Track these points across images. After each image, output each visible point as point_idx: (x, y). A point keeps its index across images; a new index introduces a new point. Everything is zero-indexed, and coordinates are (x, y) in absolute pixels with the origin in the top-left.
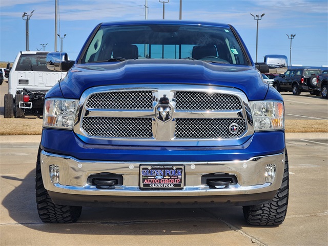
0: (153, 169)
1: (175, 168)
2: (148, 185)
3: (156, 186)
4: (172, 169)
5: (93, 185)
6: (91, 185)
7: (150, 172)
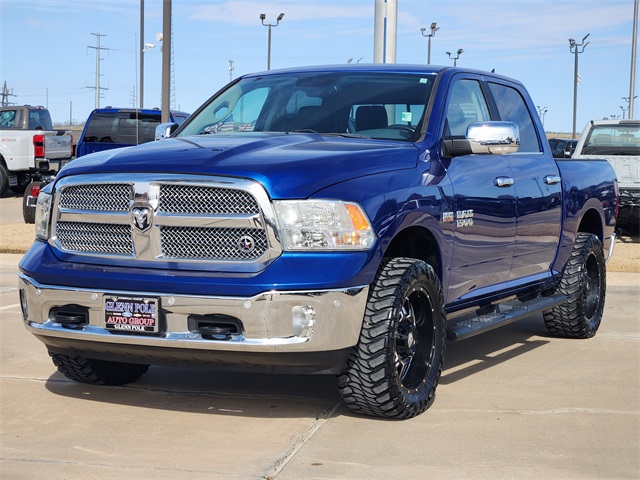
0: (119, 301)
1: (146, 301)
2: (112, 326)
3: (122, 328)
4: (142, 302)
5: (58, 322)
6: (54, 322)
7: (115, 306)
